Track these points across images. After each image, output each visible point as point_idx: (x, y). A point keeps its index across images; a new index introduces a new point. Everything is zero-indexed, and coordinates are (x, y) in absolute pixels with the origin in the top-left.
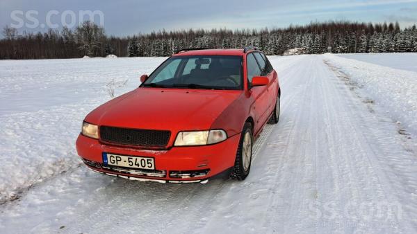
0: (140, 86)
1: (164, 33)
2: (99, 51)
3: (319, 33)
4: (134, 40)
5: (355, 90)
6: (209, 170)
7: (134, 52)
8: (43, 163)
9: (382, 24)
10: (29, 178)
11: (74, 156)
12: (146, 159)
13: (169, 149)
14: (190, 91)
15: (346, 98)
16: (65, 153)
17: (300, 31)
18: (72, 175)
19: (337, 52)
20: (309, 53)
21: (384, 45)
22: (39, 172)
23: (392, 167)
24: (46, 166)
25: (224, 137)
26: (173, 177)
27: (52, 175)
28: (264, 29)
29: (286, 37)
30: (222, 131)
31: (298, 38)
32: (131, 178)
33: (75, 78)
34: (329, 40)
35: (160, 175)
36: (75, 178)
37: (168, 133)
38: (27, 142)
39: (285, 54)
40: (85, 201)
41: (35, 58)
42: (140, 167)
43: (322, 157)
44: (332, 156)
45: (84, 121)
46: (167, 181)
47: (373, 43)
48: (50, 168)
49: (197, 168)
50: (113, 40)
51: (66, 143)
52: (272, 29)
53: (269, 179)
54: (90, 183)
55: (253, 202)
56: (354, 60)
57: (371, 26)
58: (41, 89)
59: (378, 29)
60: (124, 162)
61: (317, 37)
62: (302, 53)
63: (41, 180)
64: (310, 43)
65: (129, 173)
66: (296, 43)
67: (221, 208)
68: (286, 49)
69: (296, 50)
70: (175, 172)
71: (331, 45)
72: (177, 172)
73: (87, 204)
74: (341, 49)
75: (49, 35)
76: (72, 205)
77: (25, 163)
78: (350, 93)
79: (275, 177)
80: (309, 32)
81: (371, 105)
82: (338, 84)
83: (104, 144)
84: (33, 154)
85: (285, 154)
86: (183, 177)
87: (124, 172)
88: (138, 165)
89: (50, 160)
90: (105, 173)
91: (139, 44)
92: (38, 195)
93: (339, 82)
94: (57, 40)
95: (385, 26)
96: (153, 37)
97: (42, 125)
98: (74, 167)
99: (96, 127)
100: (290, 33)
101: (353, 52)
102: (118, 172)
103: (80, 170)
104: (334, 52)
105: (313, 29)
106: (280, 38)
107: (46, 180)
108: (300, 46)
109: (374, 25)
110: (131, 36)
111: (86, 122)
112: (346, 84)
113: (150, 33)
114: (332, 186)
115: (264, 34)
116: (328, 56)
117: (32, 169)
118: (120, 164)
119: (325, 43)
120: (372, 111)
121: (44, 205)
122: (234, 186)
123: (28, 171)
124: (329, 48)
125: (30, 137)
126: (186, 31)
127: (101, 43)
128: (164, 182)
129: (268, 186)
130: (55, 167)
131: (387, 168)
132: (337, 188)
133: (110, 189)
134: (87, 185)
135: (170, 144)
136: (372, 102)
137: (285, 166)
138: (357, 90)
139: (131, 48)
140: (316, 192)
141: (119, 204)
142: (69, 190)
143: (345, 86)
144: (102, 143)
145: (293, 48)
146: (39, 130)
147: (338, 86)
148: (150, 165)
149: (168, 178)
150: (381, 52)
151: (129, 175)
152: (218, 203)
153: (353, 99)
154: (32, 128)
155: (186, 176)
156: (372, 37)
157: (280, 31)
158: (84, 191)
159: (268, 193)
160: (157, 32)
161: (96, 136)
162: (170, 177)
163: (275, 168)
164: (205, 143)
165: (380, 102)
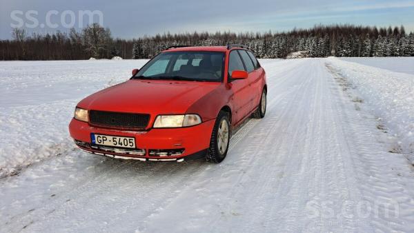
0: (131, 79)
1: (169, 35)
2: (105, 53)
3: (323, 37)
4: (140, 42)
5: (348, 91)
6: (184, 149)
7: (140, 54)
8: (41, 146)
9: (387, 28)
10: (28, 158)
11: (69, 141)
12: (128, 139)
13: (149, 130)
14: (173, 82)
15: (336, 97)
16: (62, 139)
17: (304, 34)
18: (66, 157)
19: (341, 56)
20: (312, 57)
21: (388, 49)
22: (37, 154)
23: (360, 155)
24: (43, 149)
25: (199, 121)
26: (152, 155)
27: (49, 156)
28: (268, 33)
29: (290, 40)
30: (197, 116)
31: (301, 41)
32: (116, 157)
33: (80, 77)
34: (333, 44)
35: (141, 153)
36: (69, 160)
37: (148, 116)
38: (27, 128)
39: (288, 57)
40: (76, 176)
41: (43, 60)
42: (123, 146)
43: (297, 146)
44: (306, 146)
45: (77, 107)
46: (147, 159)
47: (377, 47)
48: (47, 151)
49: (173, 147)
50: (119, 42)
51: (63, 130)
52: (275, 33)
53: (242, 162)
54: (82, 163)
55: (224, 179)
56: (355, 64)
57: (376, 30)
58: (46, 86)
59: (383, 32)
60: (109, 141)
61: (321, 40)
62: (305, 56)
63: (38, 161)
64: (314, 47)
65: (114, 152)
66: (299, 47)
67: (194, 184)
68: (290, 52)
69: (299, 53)
70: (154, 150)
71: (335, 49)
72: (155, 151)
73: (77, 179)
74: (345, 53)
75: (57, 38)
76: (64, 179)
77: (25, 145)
78: (341, 93)
79: (249, 161)
80: (313, 36)
81: (359, 104)
82: (333, 85)
83: (93, 126)
84: (33, 138)
85: (263, 143)
86: (161, 156)
87: (109, 151)
88: (121, 144)
89: (48, 144)
90: (93, 153)
91: (144, 47)
92: (35, 172)
93: (334, 83)
94: (65, 42)
95: (390, 30)
96: (157, 39)
97: (43, 115)
98: (69, 150)
99: (86, 111)
100: (293, 37)
101: (357, 56)
102: (104, 151)
103: (74, 153)
104: (338, 55)
105: (318, 33)
106: (284, 41)
107: (43, 161)
108: (303, 49)
109: (379, 29)
110: (137, 38)
111: (78, 107)
112: (340, 85)
113: (155, 36)
114: (299, 169)
115: (267, 37)
116: (332, 60)
117: (31, 151)
118: (106, 143)
119: (328, 47)
120: (358, 109)
121: (39, 179)
122: (209, 168)
123: (27, 152)
124: (333, 52)
125: (31, 125)
126: (191, 34)
127: (107, 45)
128: (144, 160)
129: (241, 168)
130: (51, 150)
131: (355, 157)
132: (302, 170)
133: (98, 168)
134: (79, 165)
135: (149, 126)
136: (361, 101)
137: (261, 152)
138: (350, 91)
139: (136, 50)
140: (283, 173)
141: (105, 179)
142: (63, 168)
143: (339, 87)
144: (91, 126)
145: (296, 51)
146: (40, 119)
147: (332, 87)
148: (131, 144)
149: (147, 156)
150: (386, 56)
151: (114, 154)
152: (193, 180)
153: (344, 98)
154: (34, 118)
155: (163, 154)
156: (376, 41)
157: (283, 35)
158: (75, 170)
159: (239, 173)
160: (161, 35)
161: (86, 119)
162: (150, 155)
163: (251, 154)
164: (181, 126)
165: (368, 101)
